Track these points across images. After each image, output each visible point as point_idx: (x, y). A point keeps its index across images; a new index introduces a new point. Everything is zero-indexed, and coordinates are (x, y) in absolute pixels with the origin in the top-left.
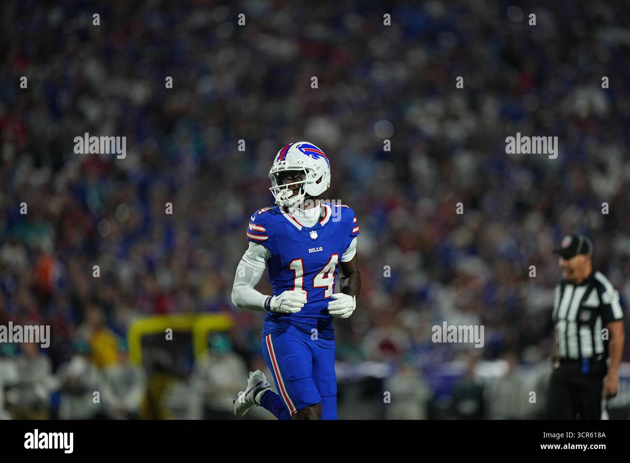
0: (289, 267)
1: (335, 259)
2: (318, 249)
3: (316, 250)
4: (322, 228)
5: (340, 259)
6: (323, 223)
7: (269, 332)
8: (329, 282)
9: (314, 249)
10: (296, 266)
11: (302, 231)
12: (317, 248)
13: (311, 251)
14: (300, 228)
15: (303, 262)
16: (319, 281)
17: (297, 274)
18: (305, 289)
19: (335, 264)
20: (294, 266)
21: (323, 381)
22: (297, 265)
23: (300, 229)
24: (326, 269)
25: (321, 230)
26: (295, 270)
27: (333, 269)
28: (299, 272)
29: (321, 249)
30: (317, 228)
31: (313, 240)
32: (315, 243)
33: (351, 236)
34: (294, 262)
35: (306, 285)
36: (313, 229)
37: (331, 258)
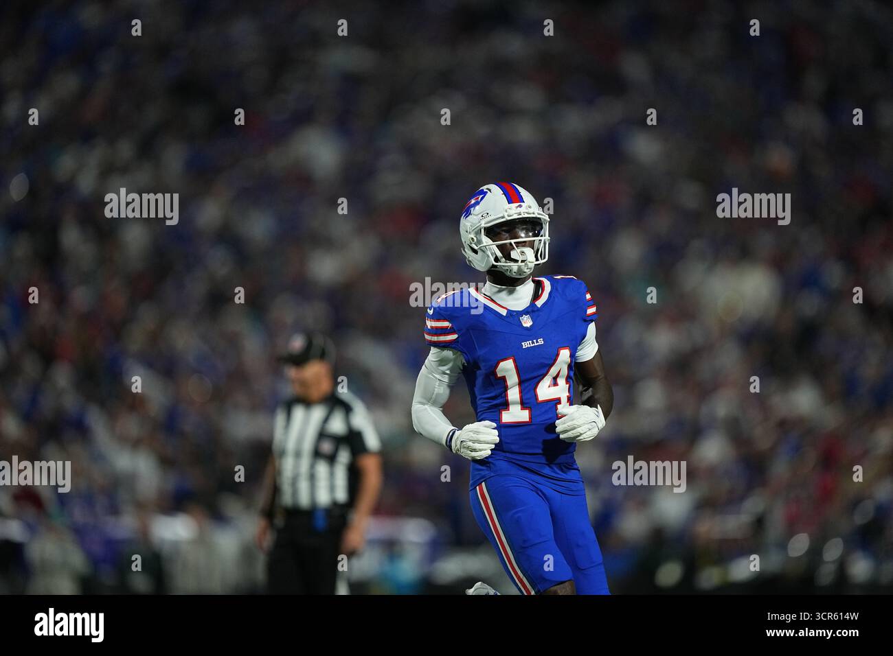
0: (495, 374)
1: (565, 355)
2: (537, 342)
3: (533, 343)
4: (538, 310)
5: (572, 356)
6: (539, 303)
7: (480, 479)
8: (562, 390)
9: (530, 342)
10: (506, 370)
11: (507, 316)
12: (535, 341)
13: (526, 345)
14: (504, 312)
15: (515, 362)
16: (545, 391)
17: (509, 383)
18: (525, 406)
19: (566, 363)
20: (501, 370)
21: (578, 546)
22: (507, 368)
23: (505, 314)
24: (553, 371)
25: (537, 313)
26: (504, 377)
27: (565, 371)
28: (512, 379)
29: (541, 342)
30: (530, 310)
31: (527, 328)
32: (530, 333)
33: (585, 321)
34: (503, 365)
35: (526, 399)
36: (525, 312)
37: (558, 355)
